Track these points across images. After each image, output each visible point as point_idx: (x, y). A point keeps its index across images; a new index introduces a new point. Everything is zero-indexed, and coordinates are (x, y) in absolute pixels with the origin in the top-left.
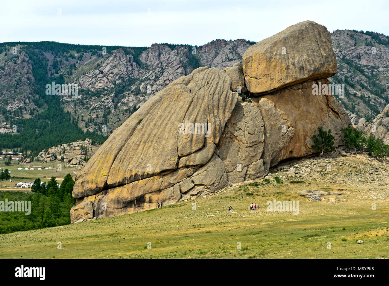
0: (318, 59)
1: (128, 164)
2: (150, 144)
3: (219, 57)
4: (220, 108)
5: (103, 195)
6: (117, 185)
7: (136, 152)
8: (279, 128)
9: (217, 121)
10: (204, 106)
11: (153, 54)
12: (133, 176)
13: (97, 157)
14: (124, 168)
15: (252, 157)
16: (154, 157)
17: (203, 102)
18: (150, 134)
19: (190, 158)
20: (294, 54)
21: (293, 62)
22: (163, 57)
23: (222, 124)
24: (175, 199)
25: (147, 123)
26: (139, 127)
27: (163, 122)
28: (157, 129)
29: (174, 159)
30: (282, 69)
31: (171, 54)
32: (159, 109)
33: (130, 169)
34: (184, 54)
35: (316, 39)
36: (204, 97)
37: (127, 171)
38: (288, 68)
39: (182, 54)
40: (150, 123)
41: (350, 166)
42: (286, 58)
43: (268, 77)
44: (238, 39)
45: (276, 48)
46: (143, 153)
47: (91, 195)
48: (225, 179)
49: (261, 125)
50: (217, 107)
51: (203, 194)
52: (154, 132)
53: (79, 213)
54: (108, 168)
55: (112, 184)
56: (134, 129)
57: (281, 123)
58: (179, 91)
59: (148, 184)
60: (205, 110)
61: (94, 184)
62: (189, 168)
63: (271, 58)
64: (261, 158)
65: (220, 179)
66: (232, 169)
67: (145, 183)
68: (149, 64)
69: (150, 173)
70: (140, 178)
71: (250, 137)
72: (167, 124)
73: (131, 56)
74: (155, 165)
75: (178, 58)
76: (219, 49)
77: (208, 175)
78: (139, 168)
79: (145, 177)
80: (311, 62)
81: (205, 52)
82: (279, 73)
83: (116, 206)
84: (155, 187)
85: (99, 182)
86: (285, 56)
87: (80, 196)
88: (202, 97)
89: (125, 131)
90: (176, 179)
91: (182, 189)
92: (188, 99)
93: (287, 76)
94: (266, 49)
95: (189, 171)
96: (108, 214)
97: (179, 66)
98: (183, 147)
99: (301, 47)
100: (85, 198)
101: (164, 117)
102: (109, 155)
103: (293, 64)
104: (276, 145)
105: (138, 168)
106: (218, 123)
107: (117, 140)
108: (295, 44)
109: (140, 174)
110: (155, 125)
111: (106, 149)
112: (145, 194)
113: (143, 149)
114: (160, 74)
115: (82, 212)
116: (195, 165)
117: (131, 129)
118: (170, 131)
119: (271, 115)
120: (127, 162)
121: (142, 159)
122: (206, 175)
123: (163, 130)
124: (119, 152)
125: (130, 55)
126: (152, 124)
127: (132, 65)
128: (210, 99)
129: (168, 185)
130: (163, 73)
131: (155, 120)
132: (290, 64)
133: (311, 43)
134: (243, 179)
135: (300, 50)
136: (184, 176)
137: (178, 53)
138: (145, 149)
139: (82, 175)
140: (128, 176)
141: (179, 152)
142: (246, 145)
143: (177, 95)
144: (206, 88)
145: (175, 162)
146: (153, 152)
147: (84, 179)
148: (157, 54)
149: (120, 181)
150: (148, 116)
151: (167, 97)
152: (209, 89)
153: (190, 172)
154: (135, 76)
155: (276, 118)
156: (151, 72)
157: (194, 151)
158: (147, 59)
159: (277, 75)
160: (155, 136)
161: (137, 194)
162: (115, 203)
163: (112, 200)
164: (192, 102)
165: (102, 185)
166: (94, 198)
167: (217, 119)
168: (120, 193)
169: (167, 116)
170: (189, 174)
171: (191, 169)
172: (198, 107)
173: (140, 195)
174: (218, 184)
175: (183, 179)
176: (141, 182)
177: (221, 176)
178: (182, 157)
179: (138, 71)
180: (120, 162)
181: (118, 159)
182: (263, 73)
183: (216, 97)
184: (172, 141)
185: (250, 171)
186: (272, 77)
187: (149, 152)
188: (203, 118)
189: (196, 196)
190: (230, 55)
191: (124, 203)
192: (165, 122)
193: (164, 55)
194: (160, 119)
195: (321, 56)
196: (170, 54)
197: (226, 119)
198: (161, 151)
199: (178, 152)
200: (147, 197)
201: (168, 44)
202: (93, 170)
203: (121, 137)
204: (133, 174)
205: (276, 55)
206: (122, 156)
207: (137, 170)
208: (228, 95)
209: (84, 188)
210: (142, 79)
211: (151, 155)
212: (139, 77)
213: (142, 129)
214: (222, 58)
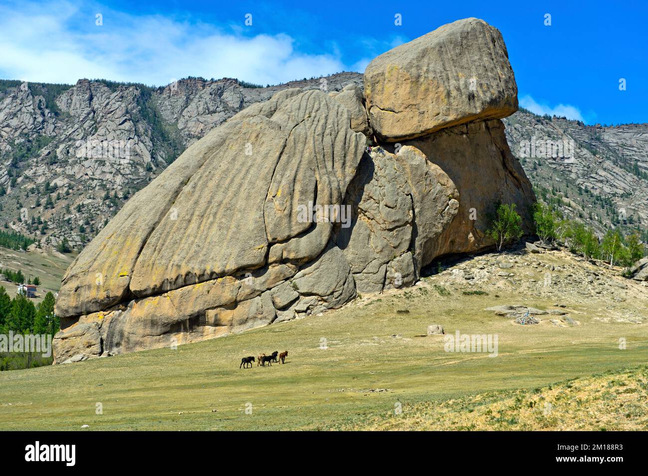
0: (494, 84)
1: (171, 254)
2: (211, 219)
3: (192, 105)
4: (336, 159)
5: (120, 311)
6: (149, 292)
7: (185, 233)
8: (434, 199)
9: (334, 181)
10: (308, 154)
11: (81, 96)
12: (183, 277)
13: (105, 242)
14: (164, 261)
15: (395, 248)
16: (221, 241)
17: (306, 147)
18: (210, 202)
19: (289, 245)
20: (457, 72)
21: (456, 85)
22: (97, 102)
23: (341, 187)
24: (265, 318)
25: (201, 182)
26: (187, 189)
27: (232, 181)
28: (223, 192)
29: (261, 247)
30: (438, 98)
31: (112, 98)
32: (222, 158)
33: (176, 263)
34: (133, 100)
35: (489, 49)
36: (306, 138)
37: (170, 267)
38: (449, 95)
39: (130, 98)
40: (207, 182)
41: (551, 269)
42: (445, 77)
43: (415, 110)
44: (225, 79)
45: (426, 60)
46: (199, 235)
47: (95, 312)
48: (352, 285)
49: (406, 193)
50: (332, 157)
51: (315, 310)
52: (218, 198)
53: (72, 344)
54: (131, 262)
55: (140, 291)
56: (177, 193)
57: (437, 191)
58: (259, 127)
59: (212, 292)
60: (310, 162)
61: (102, 290)
62: (288, 264)
63: (419, 76)
64: (409, 250)
65: (344, 284)
66: (361, 268)
67: (206, 289)
68: (72, 113)
69: (217, 270)
70: (197, 280)
71: (389, 212)
72: (241, 185)
73: (41, 98)
74: (226, 256)
75: (123, 105)
76: (192, 93)
77: (323, 277)
78: (195, 261)
79: (206, 277)
80: (485, 88)
81: (169, 97)
82: (434, 103)
83: (148, 331)
84: (227, 295)
85: (111, 287)
86: (443, 74)
87: (72, 313)
88: (302, 139)
89: (159, 197)
90: (264, 282)
91: (278, 300)
92: (276, 141)
93: (449, 109)
94: (409, 61)
95: (288, 268)
96: (131, 345)
97: (125, 118)
98: (276, 225)
99: (467, 60)
100: (83, 317)
101: (234, 171)
102: (130, 239)
103: (458, 89)
104: (430, 229)
105: (192, 261)
106: (334, 185)
107: (143, 211)
108: (457, 56)
109: (198, 272)
110: (218, 186)
111: (124, 227)
112: (208, 309)
113: (199, 228)
114: (92, 131)
115: (79, 342)
116: (299, 259)
117: (171, 193)
118: (248, 198)
119: (421, 175)
120: (168, 250)
121: (199, 246)
122: (319, 277)
123: (235, 195)
124: (150, 233)
125: (41, 96)
126: (212, 184)
127: (43, 114)
128: (317, 143)
129: (252, 293)
130: (96, 129)
131: (217, 177)
132: (452, 88)
133: (481, 56)
134: (381, 286)
135: (466, 66)
136: (279, 277)
137: (122, 97)
138: (202, 228)
139: (76, 274)
140: (172, 275)
141: (269, 235)
142: (383, 226)
143: (254, 135)
144: (308, 124)
145: (262, 251)
146: (219, 233)
147: (81, 282)
148: (87, 96)
149: (156, 286)
150: (201, 171)
151: (234, 138)
152: (314, 126)
153: (290, 270)
154: (48, 133)
155: (428, 182)
156: (76, 126)
157: (296, 233)
158: (69, 105)
159: (431, 107)
160: (219, 205)
161: (191, 309)
162: (145, 325)
163: (139, 320)
164: (285, 146)
165: (119, 293)
166: (101, 317)
167: (332, 179)
168: (156, 308)
169: (239, 171)
170: (288, 275)
171: (291, 265)
172: (298, 156)
173: (196, 310)
174: (341, 294)
175: (278, 283)
176: (200, 287)
177: (344, 279)
178: (275, 243)
179: (54, 124)
180: (155, 250)
181: (151, 246)
182: (405, 102)
183: (328, 139)
184: (253, 215)
185: (391, 273)
186: (421, 110)
187: (211, 234)
188: (308, 174)
189: (304, 314)
190: (211, 104)
191: (165, 325)
192: (237, 181)
193: (100, 100)
194: (226, 175)
195: (498, 78)
196: (109, 98)
197: (348, 179)
198: (234, 233)
199: (266, 234)
200: (211, 314)
201: (105, 81)
202: (100, 265)
203: (151, 206)
204: (183, 272)
205: (427, 71)
206: (158, 240)
207: (190, 265)
208: (348, 137)
209: (81, 299)
210: (60, 139)
211: (215, 239)
212: (55, 134)
213: (193, 192)
214: (198, 108)
